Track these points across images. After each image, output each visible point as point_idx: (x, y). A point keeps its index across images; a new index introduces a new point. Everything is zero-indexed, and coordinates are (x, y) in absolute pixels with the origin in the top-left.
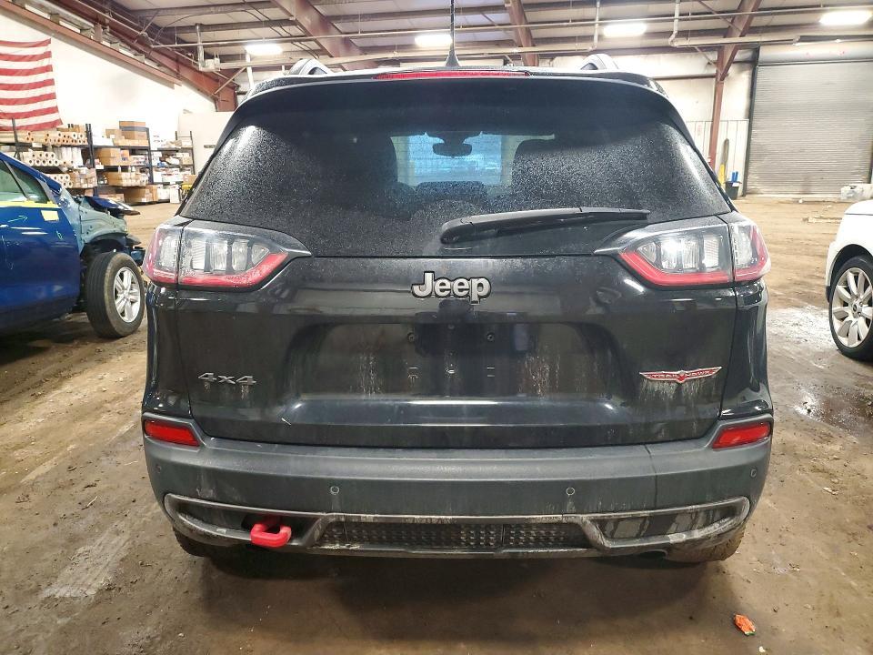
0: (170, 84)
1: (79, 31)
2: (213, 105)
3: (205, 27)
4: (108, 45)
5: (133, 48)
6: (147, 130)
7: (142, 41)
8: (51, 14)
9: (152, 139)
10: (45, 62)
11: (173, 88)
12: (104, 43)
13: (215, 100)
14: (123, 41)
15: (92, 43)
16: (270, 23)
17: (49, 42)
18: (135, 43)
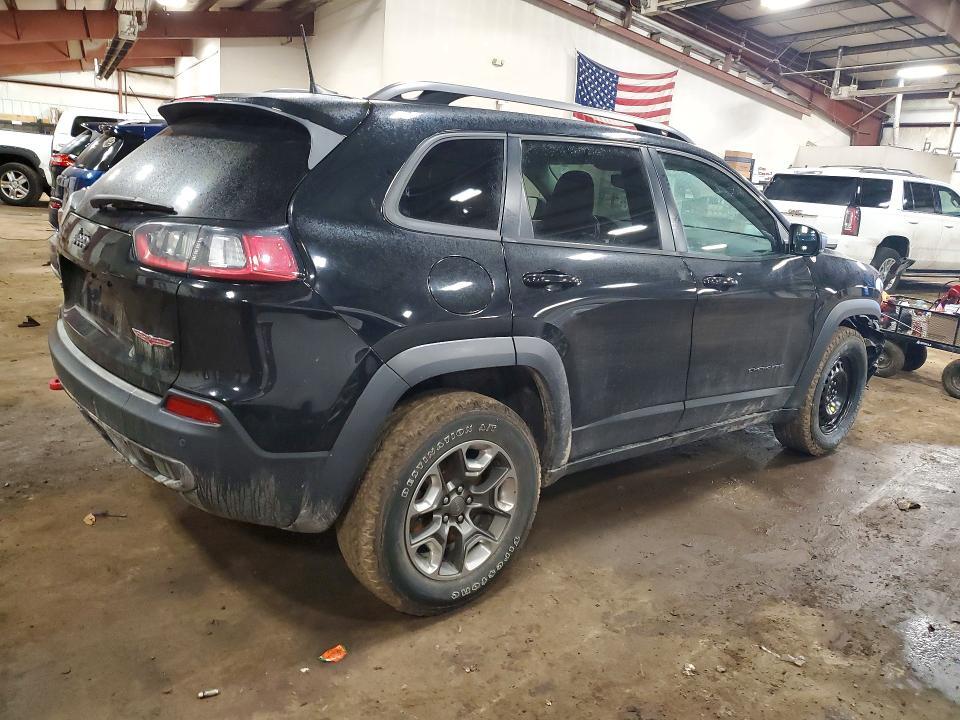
0: (798, 115)
1: (708, 62)
2: (849, 138)
3: (847, 50)
4: (736, 74)
5: (763, 76)
6: (753, 162)
7: (774, 69)
8: (684, 47)
9: (755, 171)
10: (666, 93)
11: (800, 118)
12: (731, 72)
13: (851, 133)
14: (753, 69)
15: (717, 73)
16: (927, 41)
17: (675, 73)
18: (766, 72)
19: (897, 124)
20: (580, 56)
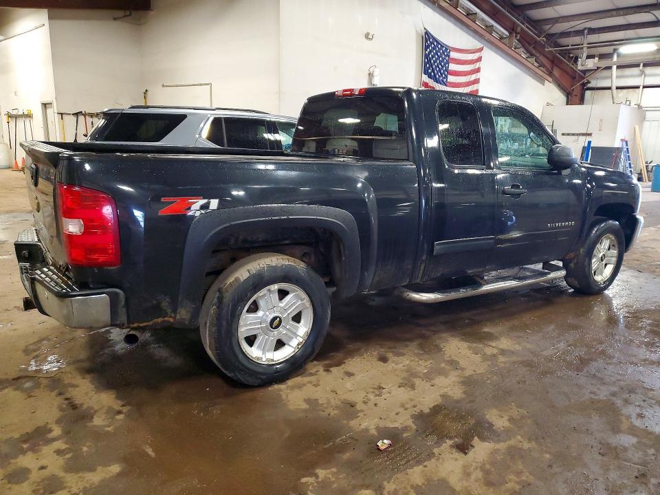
0: (543, 81)
3: (591, 31)
5: (529, 51)
8: (487, 27)
12: (513, 48)
13: (568, 95)
14: (524, 46)
15: (506, 49)
17: (482, 49)
18: (532, 48)
19: (614, 88)
20: (427, 33)
